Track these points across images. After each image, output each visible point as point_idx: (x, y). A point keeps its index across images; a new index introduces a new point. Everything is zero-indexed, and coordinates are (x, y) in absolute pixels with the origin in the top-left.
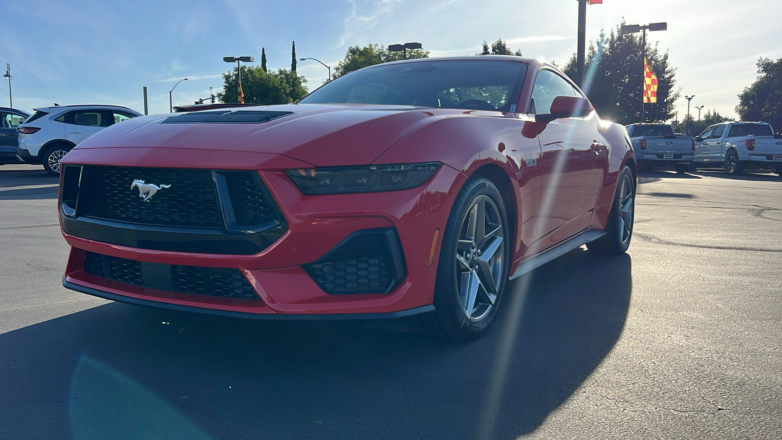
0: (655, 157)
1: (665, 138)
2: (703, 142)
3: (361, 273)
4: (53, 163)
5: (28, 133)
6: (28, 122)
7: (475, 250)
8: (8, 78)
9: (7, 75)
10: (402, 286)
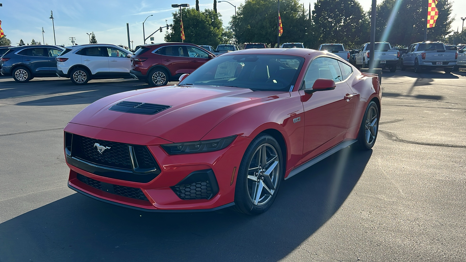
0: (431, 64)
1: (438, 52)
2: (464, 53)
3: (197, 189)
4: (76, 78)
5: (62, 62)
6: (62, 55)
7: (261, 170)
8: (52, 19)
9: (52, 18)
10: (216, 197)
